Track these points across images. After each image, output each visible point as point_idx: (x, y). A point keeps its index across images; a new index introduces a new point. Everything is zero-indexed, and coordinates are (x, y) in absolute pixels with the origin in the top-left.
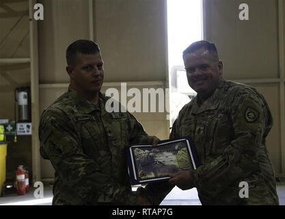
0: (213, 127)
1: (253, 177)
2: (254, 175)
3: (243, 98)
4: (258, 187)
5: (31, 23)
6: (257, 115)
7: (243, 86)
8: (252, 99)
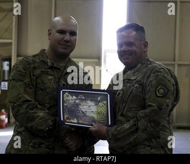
0: (129, 94)
1: (152, 141)
2: (153, 140)
3: (157, 76)
4: (153, 150)
5: (14, 17)
6: (166, 92)
7: (160, 65)
8: (166, 78)
